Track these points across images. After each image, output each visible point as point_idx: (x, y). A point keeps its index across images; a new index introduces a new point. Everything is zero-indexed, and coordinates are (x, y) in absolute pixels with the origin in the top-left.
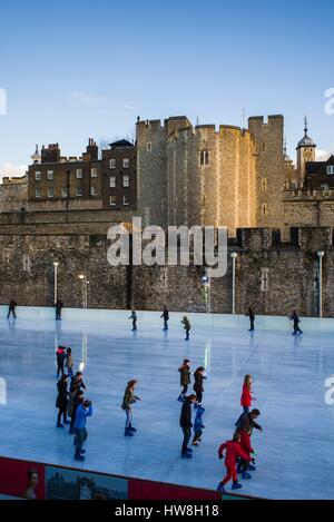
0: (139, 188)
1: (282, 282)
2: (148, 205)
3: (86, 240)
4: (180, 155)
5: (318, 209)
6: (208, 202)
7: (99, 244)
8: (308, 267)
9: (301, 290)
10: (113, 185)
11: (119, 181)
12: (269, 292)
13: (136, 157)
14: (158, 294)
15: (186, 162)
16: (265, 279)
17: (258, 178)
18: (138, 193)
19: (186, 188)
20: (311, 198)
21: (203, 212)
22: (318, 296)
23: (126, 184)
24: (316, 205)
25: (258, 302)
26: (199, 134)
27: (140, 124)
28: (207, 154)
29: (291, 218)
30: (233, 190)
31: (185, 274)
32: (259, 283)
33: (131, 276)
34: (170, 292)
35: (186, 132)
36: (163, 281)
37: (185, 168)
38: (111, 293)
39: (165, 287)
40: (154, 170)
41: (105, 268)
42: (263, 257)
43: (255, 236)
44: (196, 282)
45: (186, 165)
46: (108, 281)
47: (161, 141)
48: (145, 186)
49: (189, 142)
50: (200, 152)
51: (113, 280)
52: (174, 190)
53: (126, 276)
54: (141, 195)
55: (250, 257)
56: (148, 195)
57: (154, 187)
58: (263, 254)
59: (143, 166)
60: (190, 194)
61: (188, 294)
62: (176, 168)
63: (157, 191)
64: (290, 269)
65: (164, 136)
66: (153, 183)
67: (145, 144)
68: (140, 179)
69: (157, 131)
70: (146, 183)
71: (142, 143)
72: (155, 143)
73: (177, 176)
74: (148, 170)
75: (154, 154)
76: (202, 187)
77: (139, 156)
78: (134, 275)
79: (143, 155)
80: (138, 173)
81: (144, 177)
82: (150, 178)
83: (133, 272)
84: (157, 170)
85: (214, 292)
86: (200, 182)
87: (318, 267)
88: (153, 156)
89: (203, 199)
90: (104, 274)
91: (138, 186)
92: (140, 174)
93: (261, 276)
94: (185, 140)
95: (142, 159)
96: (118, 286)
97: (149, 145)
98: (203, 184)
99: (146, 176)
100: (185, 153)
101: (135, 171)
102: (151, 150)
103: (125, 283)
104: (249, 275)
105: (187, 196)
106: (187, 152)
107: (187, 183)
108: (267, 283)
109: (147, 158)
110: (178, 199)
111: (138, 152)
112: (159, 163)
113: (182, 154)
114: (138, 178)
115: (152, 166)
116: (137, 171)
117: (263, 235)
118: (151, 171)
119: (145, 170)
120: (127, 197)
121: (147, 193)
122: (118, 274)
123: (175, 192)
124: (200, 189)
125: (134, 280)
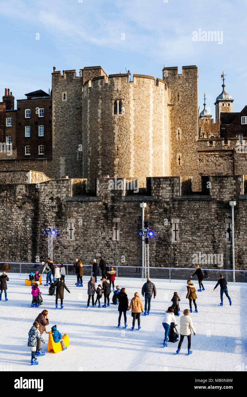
0: (54, 137)
1: (193, 234)
2: (64, 155)
4: (94, 104)
5: (233, 159)
6: (121, 151)
7: (3, 194)
8: (220, 217)
9: (214, 242)
10: (27, 135)
11: (34, 132)
12: (180, 244)
13: (51, 107)
14: (65, 247)
15: (100, 111)
16: (176, 231)
17: (173, 128)
18: (54, 143)
19: (100, 138)
20: (226, 148)
21: (116, 162)
22: (231, 248)
23: (41, 134)
24: (231, 155)
25: (169, 256)
26: (112, 83)
27: (56, 75)
28: (121, 104)
29: (205, 168)
30: (148, 140)
31: (93, 225)
32: (170, 235)
33: (37, 228)
34: (77, 245)
35: (100, 81)
36: (69, 233)
37: (98, 118)
38: (15, 246)
39: (72, 240)
40: (69, 120)
41: (10, 219)
42: (174, 208)
43: (164, 186)
44: (104, 234)
45: (99, 115)
46: (13, 234)
47: (77, 91)
48: (60, 136)
49: (102, 91)
50: (113, 102)
51: (17, 233)
52: (88, 139)
53: (32, 227)
54: (56, 145)
55: (160, 207)
56: (63, 145)
57: (70, 137)
58: (173, 204)
59: (58, 116)
60: (104, 144)
61: (96, 247)
62: (90, 117)
63: (72, 141)
64: (201, 220)
65: (80, 86)
66: (68, 133)
67: (60, 94)
68: (55, 129)
69: (71, 82)
70: (61, 133)
71: (57, 93)
72: (70, 93)
73: (90, 125)
74: (63, 120)
75: (69, 103)
76: (116, 136)
77: (55, 105)
78: (39, 226)
79: (58, 105)
80: (54, 124)
81: (59, 127)
82: (66, 128)
83: (39, 224)
84: (72, 120)
85: (123, 245)
86: (114, 131)
87: (230, 217)
88: (69, 105)
89: (116, 148)
90: (8, 226)
91: (53, 136)
92: (56, 124)
93: (171, 227)
94: (99, 89)
95: (57, 109)
96: (23, 238)
97: (65, 95)
98: (117, 134)
99: (61, 126)
100: (98, 102)
101: (51, 122)
102: (66, 100)
103: (31, 235)
104: (159, 226)
105: (100, 145)
106: (101, 102)
107: (101, 132)
108: (178, 234)
109: (62, 108)
110: (92, 149)
111: (54, 102)
112: (74, 113)
113: (96, 103)
114: (54, 128)
115: (67, 116)
116: (53, 121)
117: (173, 184)
118: (66, 121)
119: (60, 120)
120: (43, 147)
121: (62, 143)
122: (23, 226)
123: (89, 142)
124: (114, 138)
125: (39, 232)
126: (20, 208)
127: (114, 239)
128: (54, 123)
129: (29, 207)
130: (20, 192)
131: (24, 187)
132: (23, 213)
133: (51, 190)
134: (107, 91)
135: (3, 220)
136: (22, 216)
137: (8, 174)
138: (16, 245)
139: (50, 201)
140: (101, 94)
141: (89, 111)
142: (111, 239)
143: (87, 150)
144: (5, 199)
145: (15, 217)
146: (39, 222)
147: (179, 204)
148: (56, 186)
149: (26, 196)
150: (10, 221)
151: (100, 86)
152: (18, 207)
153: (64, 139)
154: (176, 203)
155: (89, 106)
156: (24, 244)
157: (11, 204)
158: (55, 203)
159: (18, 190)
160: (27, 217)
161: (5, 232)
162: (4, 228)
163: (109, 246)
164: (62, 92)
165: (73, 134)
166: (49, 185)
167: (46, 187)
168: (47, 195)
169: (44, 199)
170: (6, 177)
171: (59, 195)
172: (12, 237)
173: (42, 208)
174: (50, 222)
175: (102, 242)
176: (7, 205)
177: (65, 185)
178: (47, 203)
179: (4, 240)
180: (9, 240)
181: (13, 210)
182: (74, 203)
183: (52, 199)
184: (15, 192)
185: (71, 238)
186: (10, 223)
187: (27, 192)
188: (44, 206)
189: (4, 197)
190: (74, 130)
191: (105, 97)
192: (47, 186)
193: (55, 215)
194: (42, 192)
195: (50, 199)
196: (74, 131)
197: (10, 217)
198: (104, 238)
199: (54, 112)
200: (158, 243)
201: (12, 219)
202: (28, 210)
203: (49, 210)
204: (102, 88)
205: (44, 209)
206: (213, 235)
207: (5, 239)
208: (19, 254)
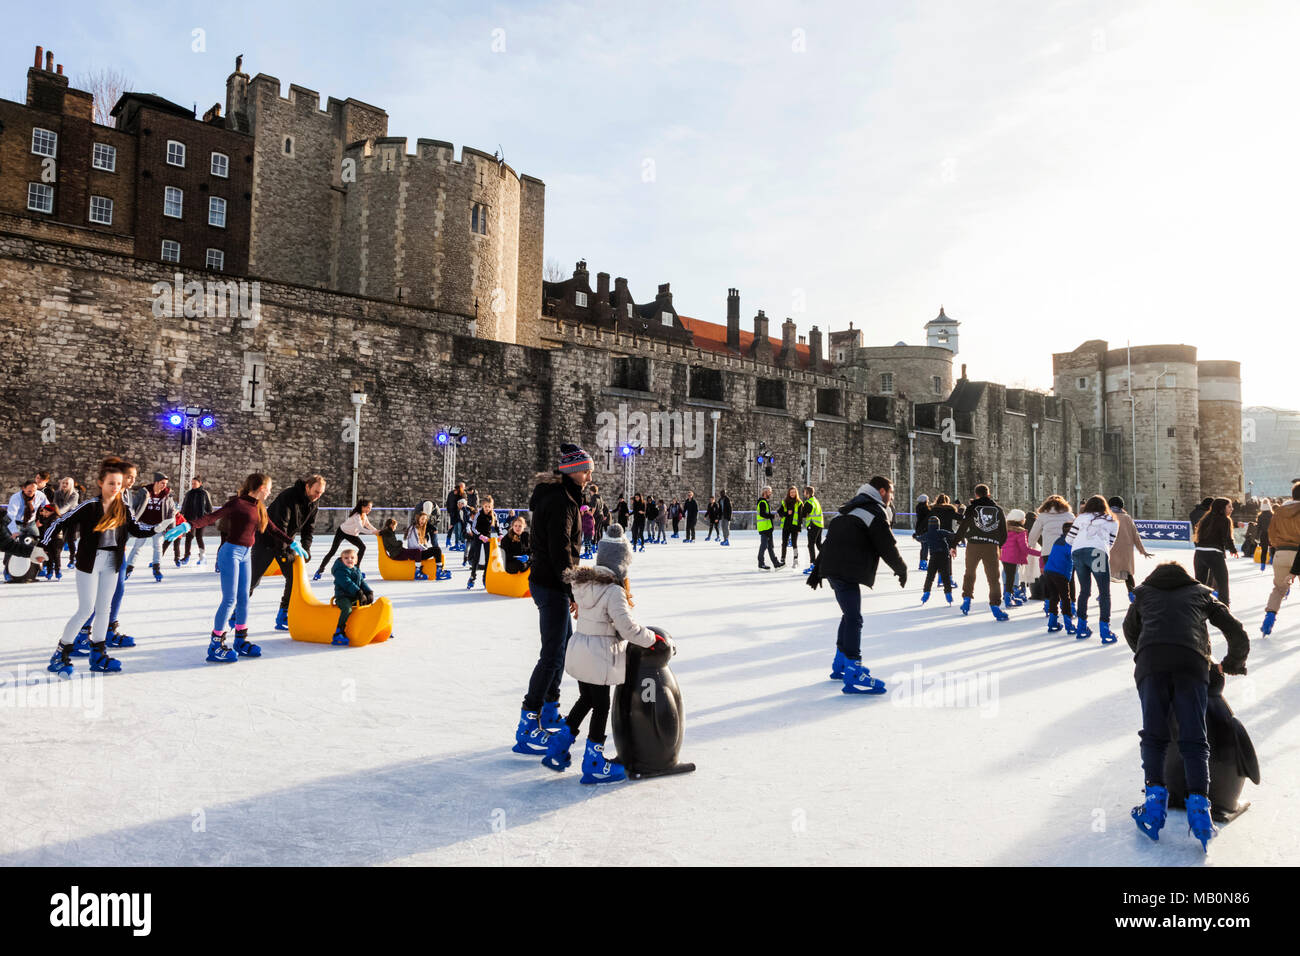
0: (254, 238)
3: (441, 348)
4: (423, 196)
6: (482, 311)
7: (476, 361)
8: (797, 443)
10: (172, 211)
11: (196, 207)
13: (250, 160)
15: (440, 216)
16: (750, 461)
18: (253, 252)
19: (437, 272)
23: (217, 220)
26: (472, 167)
28: (485, 214)
32: (743, 468)
33: (547, 445)
34: (618, 482)
35: (442, 151)
36: (606, 458)
37: (436, 228)
38: (501, 484)
39: (610, 472)
40: (299, 208)
41: (490, 421)
42: (749, 424)
43: (738, 387)
44: (660, 463)
45: (439, 223)
46: (497, 455)
47: (321, 145)
48: (272, 240)
49: (449, 175)
50: (472, 204)
51: (507, 453)
52: (399, 268)
53: (537, 444)
54: (260, 259)
55: (734, 422)
56: (279, 264)
57: (298, 249)
58: (748, 419)
59: (270, 189)
60: (447, 287)
61: (648, 486)
62: (405, 221)
63: (303, 259)
64: (777, 446)
65: (328, 135)
66: (293, 237)
67: (277, 135)
68: (260, 217)
69: (308, 117)
70: (275, 234)
71: (269, 130)
72: (304, 143)
73: (408, 239)
74: (282, 203)
75: (300, 167)
76: (474, 277)
77: (261, 159)
78: (551, 442)
79: (271, 161)
80: (255, 204)
81: (269, 216)
82: (288, 225)
83: (550, 436)
84: (306, 210)
85: (686, 483)
86: (472, 267)
87: (806, 445)
88: (299, 172)
89: (474, 303)
90: (486, 436)
91: (252, 234)
92: (261, 206)
93: (745, 455)
94: (439, 167)
95: (267, 170)
96: (518, 466)
97: (288, 141)
98: (476, 273)
99: (275, 215)
100: (437, 195)
101: (248, 196)
102: (292, 155)
103: (534, 459)
104: (732, 453)
105: (439, 289)
106: (443, 196)
107: (442, 261)
108: (753, 467)
109: (281, 172)
110: (413, 292)
111: (258, 149)
112: (312, 193)
113: (429, 194)
114: (255, 215)
115: (293, 195)
116: (253, 196)
117: (748, 386)
118: (290, 207)
119: (275, 199)
120: (218, 255)
121: (276, 259)
122: (519, 439)
123: (400, 275)
124: (471, 280)
125: (551, 453)
126: (513, 397)
127: (674, 473)
128: (257, 202)
129: (531, 396)
130: (512, 362)
131: (521, 352)
132: (519, 409)
133: (574, 368)
134: (460, 178)
135: (474, 421)
136: (518, 416)
137: (424, 315)
138: (503, 481)
139: (573, 389)
140: (445, 180)
141: (403, 206)
142: (670, 472)
143: (393, 292)
144: (481, 374)
145: (501, 417)
146: (552, 433)
147: (754, 419)
148: (585, 361)
149: (526, 374)
150: (491, 426)
151: (444, 163)
152: (508, 394)
153: (283, 251)
154: (751, 416)
155: (403, 195)
156: (521, 479)
157: (492, 388)
158: (580, 395)
159: (508, 357)
160: (527, 420)
161: (478, 451)
162: (476, 441)
163: (667, 485)
164: (281, 133)
165: (307, 245)
166: (571, 356)
167: (565, 361)
168: (567, 378)
169: (562, 385)
170: (419, 320)
171: (589, 380)
172: (494, 463)
173: (558, 403)
174: (571, 434)
175: (657, 477)
176: (484, 388)
177: (599, 361)
178: (567, 393)
179: (477, 470)
180: (488, 469)
181: (498, 400)
182: (615, 399)
183: (575, 385)
184: (503, 360)
185: (608, 469)
186: (491, 430)
187: (527, 363)
188: (562, 398)
189: (479, 369)
190: (309, 234)
191: (456, 190)
192: (567, 357)
193: (581, 420)
194: (558, 369)
195: (572, 386)
196: (310, 238)
197: (491, 418)
198: (659, 470)
199: (259, 175)
200: (730, 480)
201: (495, 420)
202: (530, 404)
203: (571, 410)
204: (447, 168)
205: (561, 405)
206: (788, 469)
207: (479, 466)
208: (509, 500)
